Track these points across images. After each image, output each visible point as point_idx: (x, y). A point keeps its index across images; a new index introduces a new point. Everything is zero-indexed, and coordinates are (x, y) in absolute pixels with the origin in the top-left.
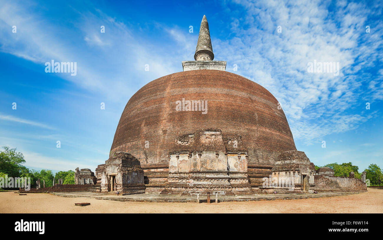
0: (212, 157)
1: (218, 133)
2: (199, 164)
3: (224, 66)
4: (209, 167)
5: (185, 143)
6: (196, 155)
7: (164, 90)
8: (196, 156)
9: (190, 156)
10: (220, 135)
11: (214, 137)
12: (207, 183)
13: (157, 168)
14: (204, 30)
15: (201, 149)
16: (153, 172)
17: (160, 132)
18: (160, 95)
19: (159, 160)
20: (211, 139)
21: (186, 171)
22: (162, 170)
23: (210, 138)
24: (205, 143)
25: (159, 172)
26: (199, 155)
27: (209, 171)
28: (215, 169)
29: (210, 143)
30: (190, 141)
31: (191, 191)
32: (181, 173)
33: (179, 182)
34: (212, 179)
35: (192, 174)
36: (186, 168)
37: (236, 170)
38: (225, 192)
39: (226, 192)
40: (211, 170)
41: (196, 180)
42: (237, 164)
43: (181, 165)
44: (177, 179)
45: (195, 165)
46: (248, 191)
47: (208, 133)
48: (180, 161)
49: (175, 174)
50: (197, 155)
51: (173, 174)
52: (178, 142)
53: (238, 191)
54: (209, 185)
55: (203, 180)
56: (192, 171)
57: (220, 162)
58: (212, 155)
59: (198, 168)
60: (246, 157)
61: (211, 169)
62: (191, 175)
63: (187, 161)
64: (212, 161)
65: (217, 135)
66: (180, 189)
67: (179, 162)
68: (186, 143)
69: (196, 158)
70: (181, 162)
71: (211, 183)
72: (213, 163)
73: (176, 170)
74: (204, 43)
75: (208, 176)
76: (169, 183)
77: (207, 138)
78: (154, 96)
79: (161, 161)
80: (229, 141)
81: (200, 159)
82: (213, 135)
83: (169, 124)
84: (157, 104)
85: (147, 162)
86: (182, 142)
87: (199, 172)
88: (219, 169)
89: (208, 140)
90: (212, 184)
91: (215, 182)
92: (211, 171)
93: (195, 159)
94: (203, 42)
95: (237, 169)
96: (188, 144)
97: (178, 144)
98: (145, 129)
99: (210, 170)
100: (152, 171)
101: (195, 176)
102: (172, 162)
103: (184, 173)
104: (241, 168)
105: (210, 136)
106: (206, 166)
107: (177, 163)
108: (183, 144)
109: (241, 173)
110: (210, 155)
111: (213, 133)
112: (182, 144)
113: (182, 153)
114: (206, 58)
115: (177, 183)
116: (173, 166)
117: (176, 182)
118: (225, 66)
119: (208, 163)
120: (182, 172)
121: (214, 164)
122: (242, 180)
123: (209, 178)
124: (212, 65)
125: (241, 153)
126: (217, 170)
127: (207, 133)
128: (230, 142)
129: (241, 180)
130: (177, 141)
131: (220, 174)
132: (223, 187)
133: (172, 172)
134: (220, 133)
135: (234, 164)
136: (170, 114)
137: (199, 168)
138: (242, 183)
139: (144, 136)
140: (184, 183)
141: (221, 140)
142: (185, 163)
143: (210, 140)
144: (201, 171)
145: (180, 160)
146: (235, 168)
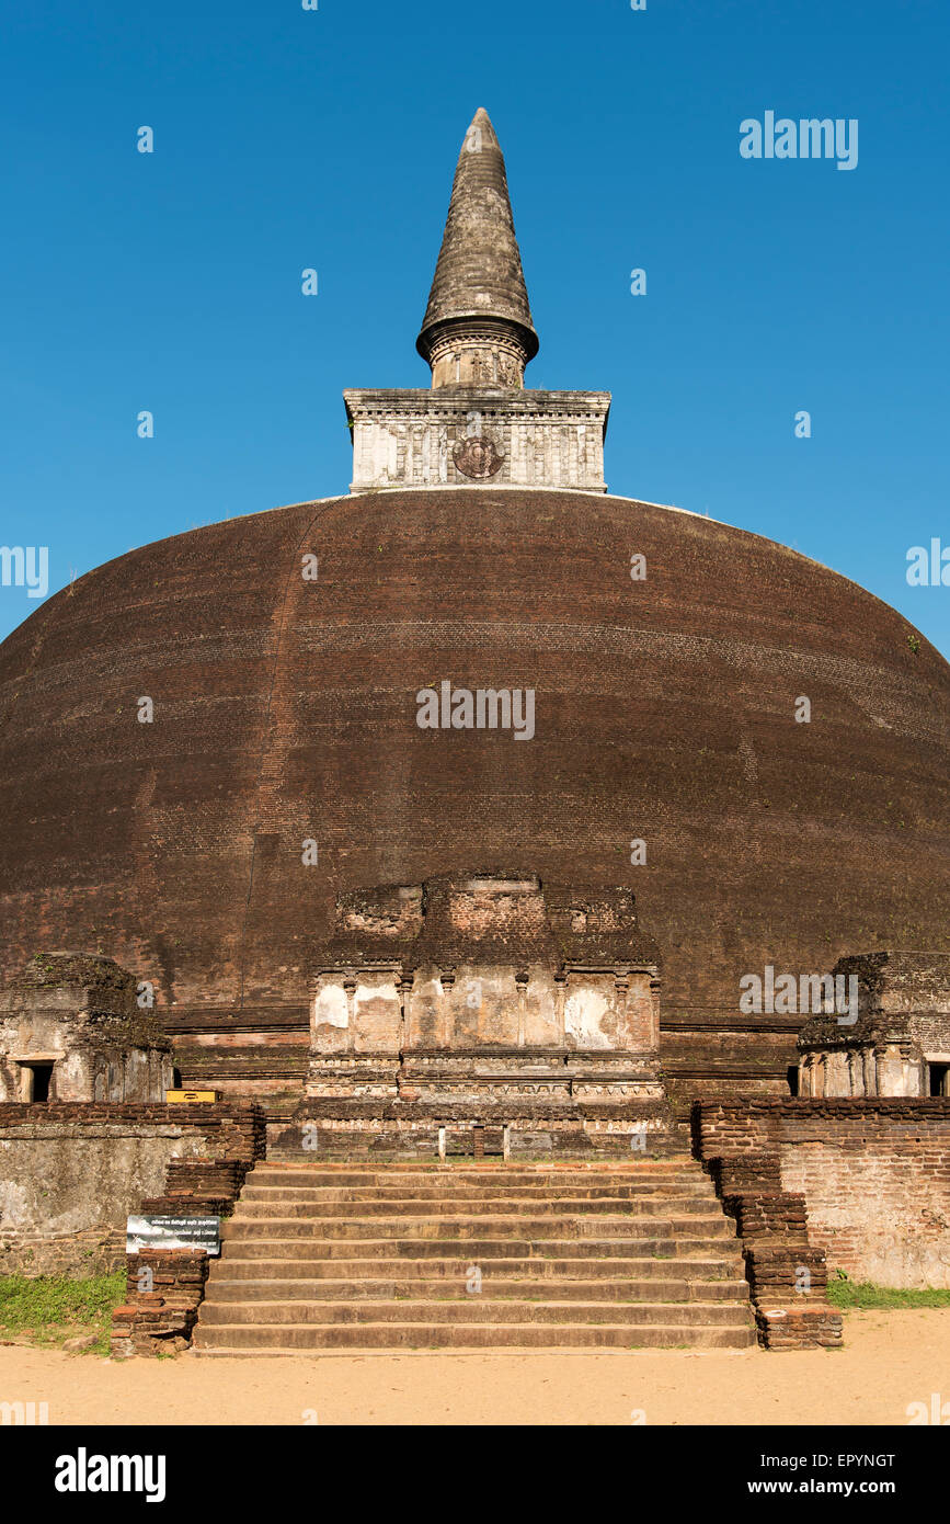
0: (500, 990)
1: (526, 886)
2: (445, 1020)
3: (593, 417)
4: (487, 1036)
5: (382, 922)
6: (433, 981)
7: (261, 619)
8: (432, 986)
9: (405, 983)
10: (537, 893)
11: (506, 902)
12: (479, 1100)
13: (229, 1029)
14: (480, 197)
15: (456, 954)
16: (210, 1050)
17: (244, 844)
18: (236, 641)
19: (241, 989)
20: (497, 913)
21: (384, 1049)
22: (257, 1038)
23: (490, 909)
24: (472, 929)
25: (243, 1050)
26: (443, 982)
27: (488, 1048)
28: (515, 1040)
29: (492, 927)
30: (405, 915)
31: (413, 1132)
32: (364, 1055)
33: (357, 1094)
34: (499, 1081)
35: (413, 1060)
36: (388, 1036)
37: (606, 1044)
38: (552, 1139)
39: (556, 1139)
40: (497, 1043)
41: (432, 1086)
42: (611, 1020)
43: (365, 1023)
44: (347, 1081)
45: (428, 1023)
46: (661, 1136)
47: (485, 888)
48: (360, 1003)
49: (338, 1063)
50: (436, 982)
51: (328, 1058)
52: (353, 917)
53: (616, 1136)
54: (484, 1107)
55: (461, 1087)
56: (412, 1045)
57: (535, 1011)
58: (503, 983)
59: (439, 1035)
60: (652, 986)
61: (497, 1039)
62: (410, 1063)
63: (389, 1004)
64: (500, 1007)
65: (524, 897)
66: (360, 1125)
67: (357, 1010)
68: (389, 922)
69: (432, 993)
70: (367, 1006)
71: (496, 1101)
72: (503, 1014)
73: (343, 1044)
74: (478, 274)
75: (481, 1068)
76: (310, 1098)
77: (477, 908)
78: (205, 642)
79: (246, 994)
80: (578, 915)
81: (448, 999)
82: (506, 895)
83: (292, 806)
84: (222, 693)
85: (171, 998)
86: (370, 921)
87: (446, 1053)
88: (528, 1042)
89: (482, 918)
90: (498, 1105)
91: (512, 1095)
92: (495, 1047)
93: (427, 998)
94: (474, 270)
95: (613, 1038)
96: (394, 929)
97: (349, 925)
98: (155, 821)
99: (491, 1044)
100: (203, 1044)
101: (428, 1068)
102: (326, 1006)
103: (378, 1056)
104: (629, 1037)
105: (491, 899)
106: (472, 1026)
107: (346, 1011)
108: (374, 929)
109: (628, 1056)
110: (490, 983)
111: (506, 886)
112: (367, 929)
113: (370, 969)
114: (490, 359)
115: (346, 1098)
116: (328, 1028)
117: (341, 1094)
118: (602, 418)
119: (484, 1017)
120: (370, 1050)
121: (509, 1018)
122: (637, 1089)
123: (485, 1080)
124: (522, 414)
125: (628, 969)
126: (521, 1044)
127: (480, 886)
128: (582, 919)
129: (630, 1086)
130: (343, 914)
131: (536, 1061)
132: (548, 1113)
133: (325, 1052)
134: (535, 887)
135: (599, 1019)
136: (295, 755)
137: (443, 1037)
138: (633, 1100)
139: (151, 858)
140: (376, 1098)
141: (540, 916)
142: (382, 1013)
143: (492, 915)
144: (454, 1047)
145: (362, 999)
146: (605, 1036)
